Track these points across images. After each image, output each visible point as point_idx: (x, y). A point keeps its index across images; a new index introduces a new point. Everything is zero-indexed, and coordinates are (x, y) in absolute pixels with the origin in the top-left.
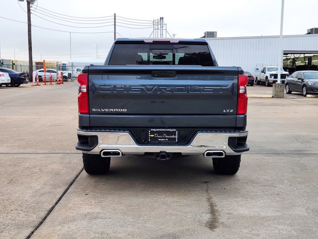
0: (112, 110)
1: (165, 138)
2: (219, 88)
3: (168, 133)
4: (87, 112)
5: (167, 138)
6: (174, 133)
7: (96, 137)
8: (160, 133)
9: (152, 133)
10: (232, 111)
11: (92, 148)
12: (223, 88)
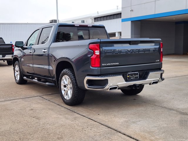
0: (112, 64)
3: (135, 74)
4: (99, 66)
5: (134, 77)
6: (137, 74)
7: (107, 80)
8: (132, 75)
9: (129, 75)
10: (159, 60)
11: (105, 87)
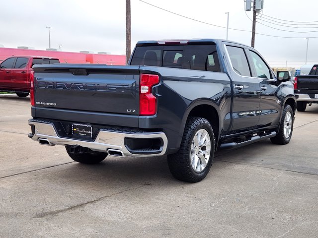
1: (84, 133)
2: (121, 86)
6: (89, 129)
8: (81, 128)
9: (75, 127)
10: (134, 111)
11: (32, 136)
12: (125, 87)
